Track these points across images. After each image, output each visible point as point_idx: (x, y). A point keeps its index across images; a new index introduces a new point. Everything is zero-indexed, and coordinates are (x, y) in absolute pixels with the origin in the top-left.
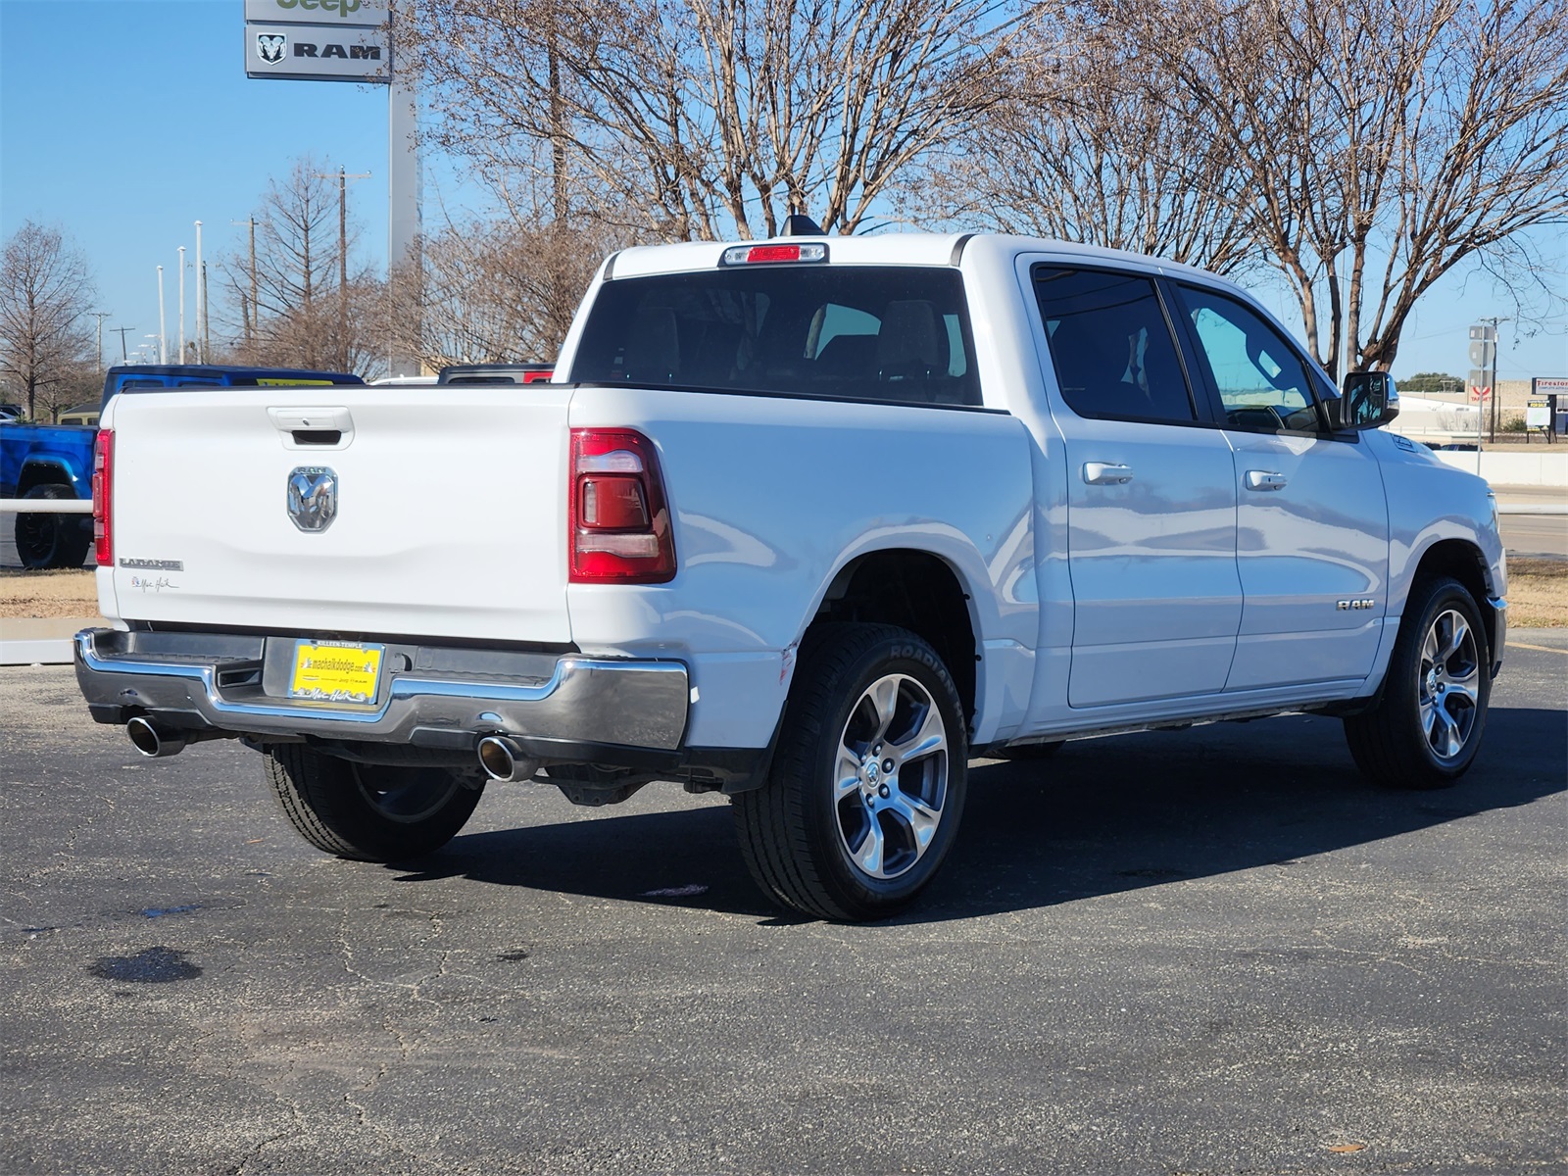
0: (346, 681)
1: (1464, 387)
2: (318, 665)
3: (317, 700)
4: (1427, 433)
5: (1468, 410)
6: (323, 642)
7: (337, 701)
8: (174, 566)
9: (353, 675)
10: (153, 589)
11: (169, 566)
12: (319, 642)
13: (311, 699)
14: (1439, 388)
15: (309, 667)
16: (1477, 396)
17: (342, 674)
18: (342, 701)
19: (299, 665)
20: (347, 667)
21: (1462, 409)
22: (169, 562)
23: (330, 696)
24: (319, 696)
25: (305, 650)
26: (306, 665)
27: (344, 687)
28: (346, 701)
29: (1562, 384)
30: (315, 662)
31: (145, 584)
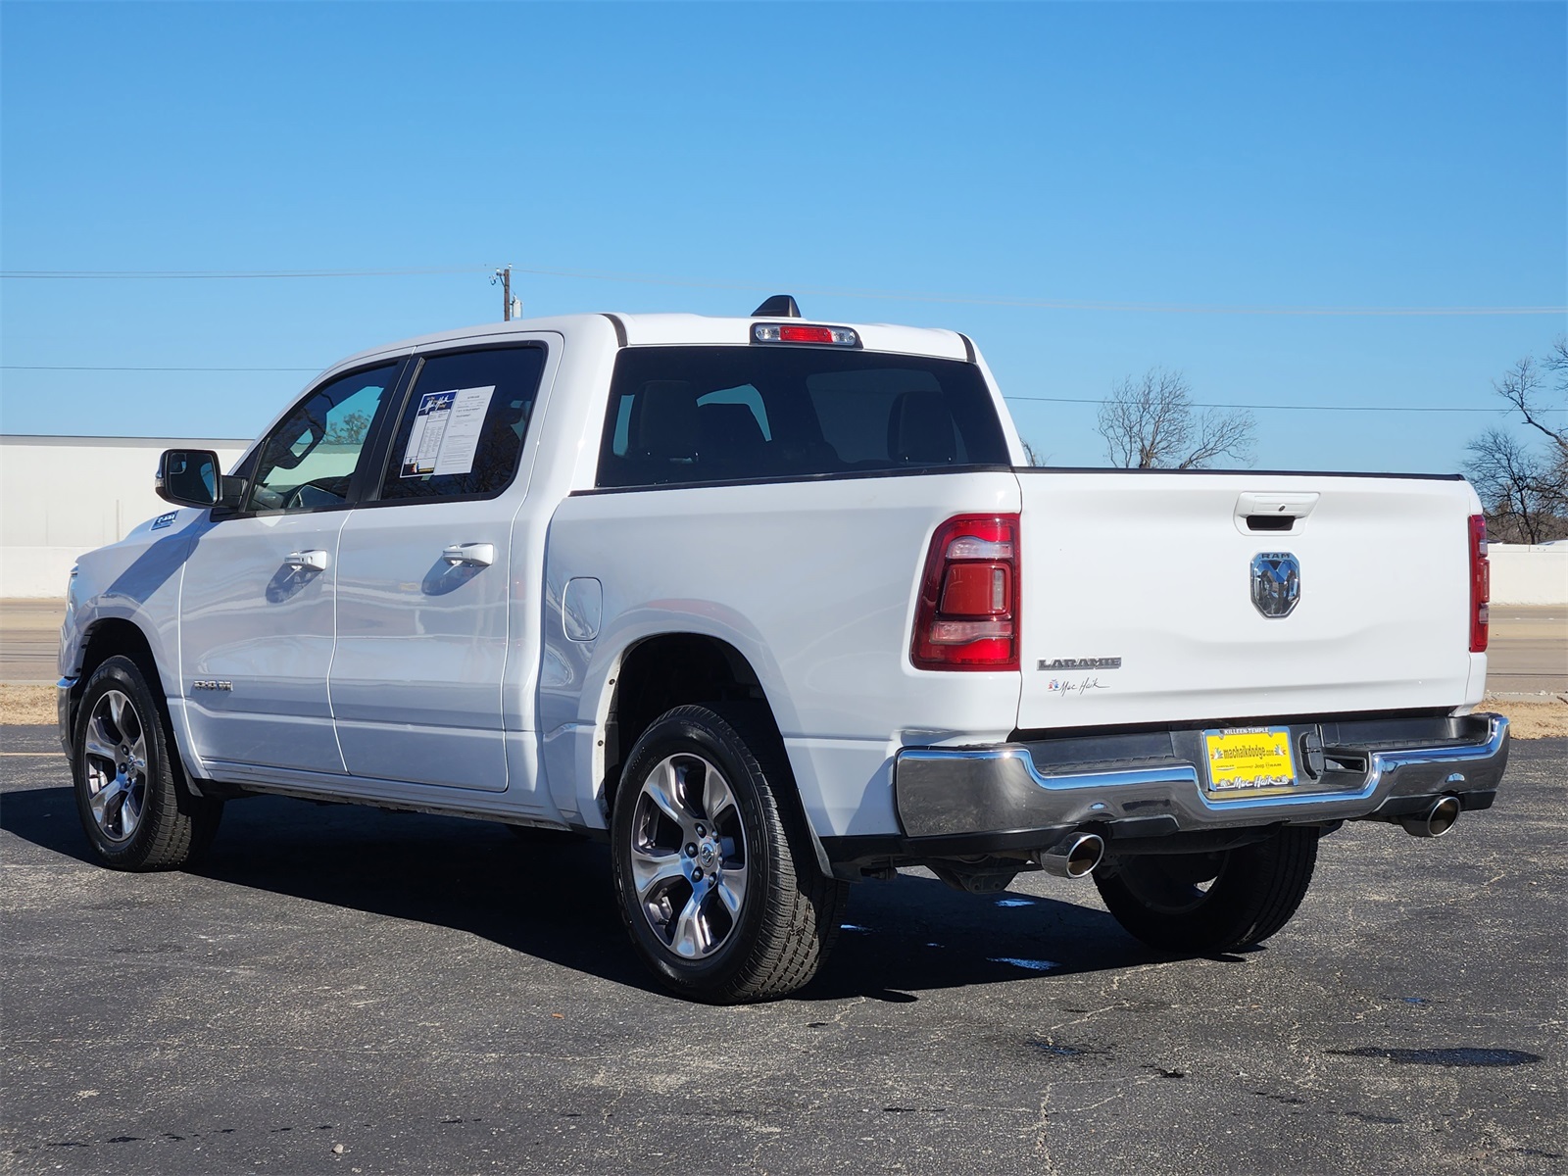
0: (1262, 766)
2: (1229, 754)
3: (1242, 788)
6: (1230, 731)
7: (1262, 786)
8: (1114, 663)
9: (1266, 759)
10: (1076, 692)
11: (1101, 664)
12: (1226, 731)
13: (1236, 789)
15: (1220, 757)
17: (1256, 760)
18: (1267, 786)
19: (1210, 757)
20: (1259, 752)
22: (1107, 660)
23: (1253, 783)
24: (1243, 785)
25: (1213, 742)
26: (1217, 756)
27: (1263, 773)
28: (1271, 785)
30: (1225, 751)
31: (1066, 687)
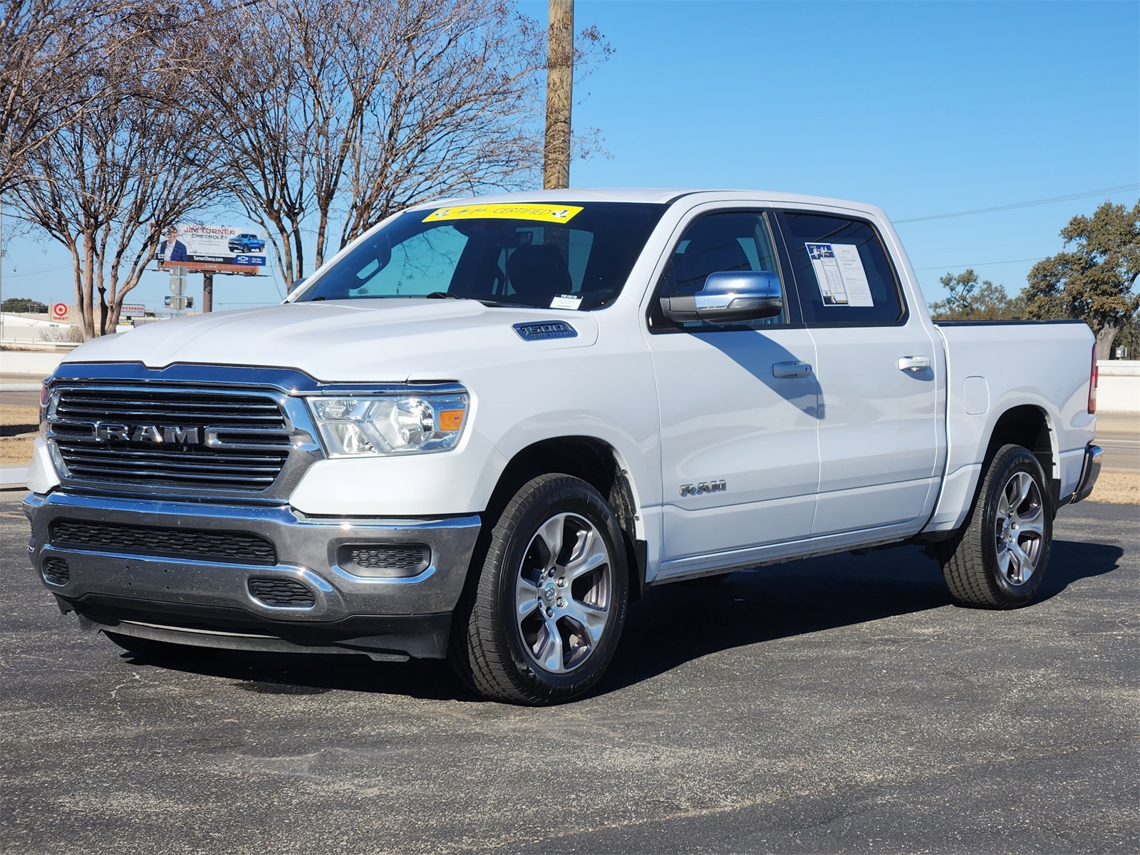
1: (47, 309)
4: (35, 343)
5: (58, 326)
14: (26, 309)
16: (57, 316)
21: (53, 326)
29: (135, 309)
